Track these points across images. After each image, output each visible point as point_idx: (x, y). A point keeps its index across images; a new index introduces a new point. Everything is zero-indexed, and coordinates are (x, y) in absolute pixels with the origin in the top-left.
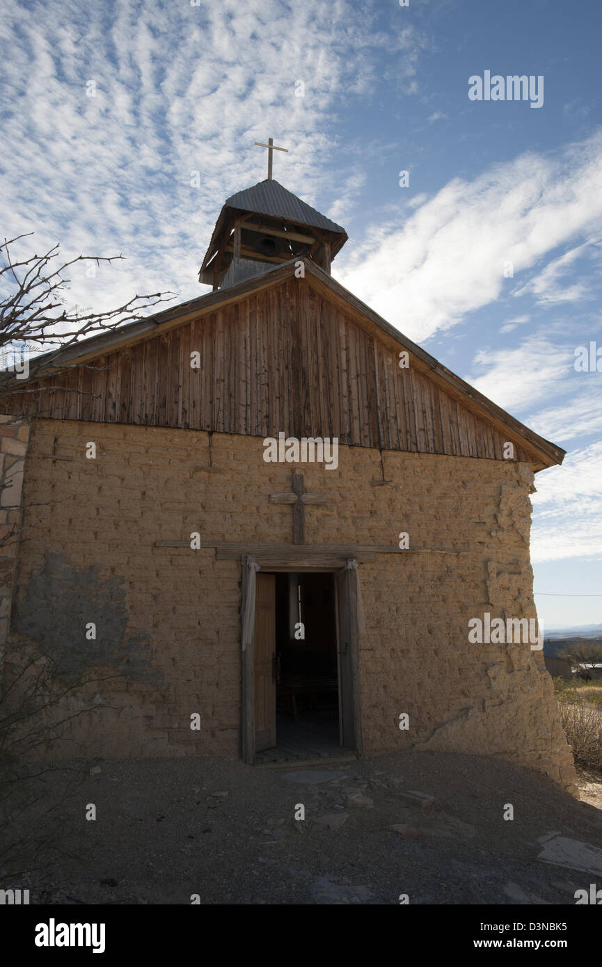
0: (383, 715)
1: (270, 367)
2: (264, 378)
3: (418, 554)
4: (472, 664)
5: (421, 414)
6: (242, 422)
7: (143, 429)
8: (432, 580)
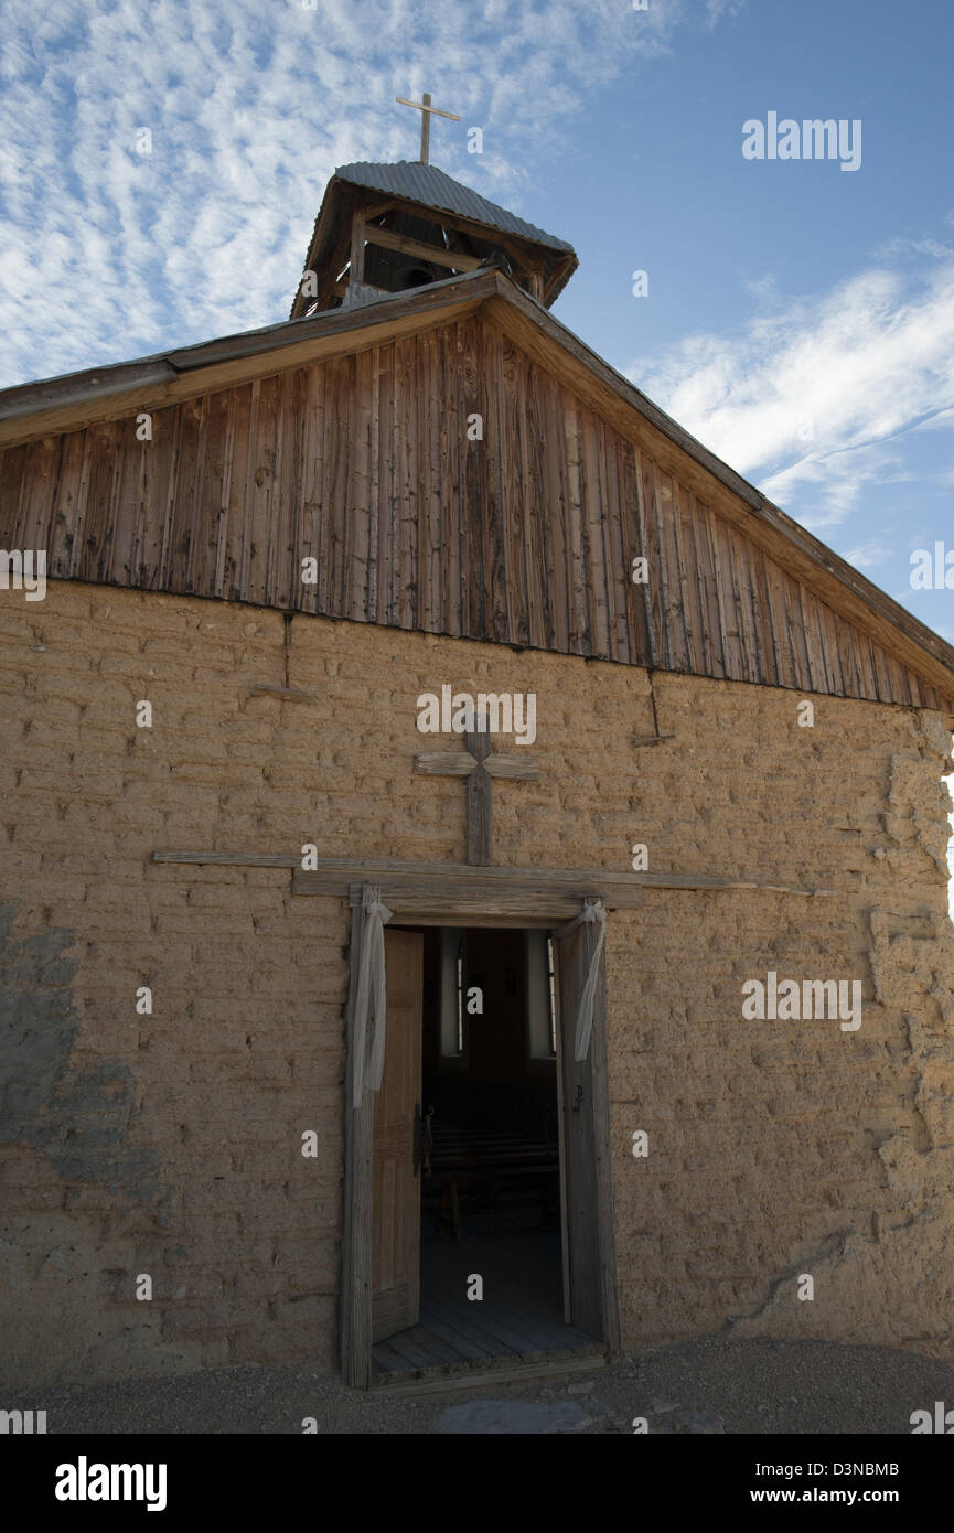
0: (661, 1253)
1: (421, 486)
2: (408, 508)
3: (730, 891)
4: (845, 1133)
5: (730, 602)
6: (359, 596)
7: (135, 598)
8: (758, 949)
